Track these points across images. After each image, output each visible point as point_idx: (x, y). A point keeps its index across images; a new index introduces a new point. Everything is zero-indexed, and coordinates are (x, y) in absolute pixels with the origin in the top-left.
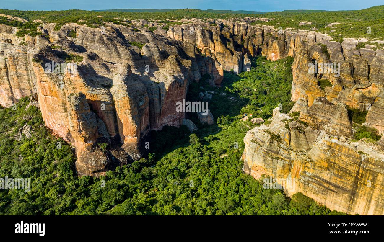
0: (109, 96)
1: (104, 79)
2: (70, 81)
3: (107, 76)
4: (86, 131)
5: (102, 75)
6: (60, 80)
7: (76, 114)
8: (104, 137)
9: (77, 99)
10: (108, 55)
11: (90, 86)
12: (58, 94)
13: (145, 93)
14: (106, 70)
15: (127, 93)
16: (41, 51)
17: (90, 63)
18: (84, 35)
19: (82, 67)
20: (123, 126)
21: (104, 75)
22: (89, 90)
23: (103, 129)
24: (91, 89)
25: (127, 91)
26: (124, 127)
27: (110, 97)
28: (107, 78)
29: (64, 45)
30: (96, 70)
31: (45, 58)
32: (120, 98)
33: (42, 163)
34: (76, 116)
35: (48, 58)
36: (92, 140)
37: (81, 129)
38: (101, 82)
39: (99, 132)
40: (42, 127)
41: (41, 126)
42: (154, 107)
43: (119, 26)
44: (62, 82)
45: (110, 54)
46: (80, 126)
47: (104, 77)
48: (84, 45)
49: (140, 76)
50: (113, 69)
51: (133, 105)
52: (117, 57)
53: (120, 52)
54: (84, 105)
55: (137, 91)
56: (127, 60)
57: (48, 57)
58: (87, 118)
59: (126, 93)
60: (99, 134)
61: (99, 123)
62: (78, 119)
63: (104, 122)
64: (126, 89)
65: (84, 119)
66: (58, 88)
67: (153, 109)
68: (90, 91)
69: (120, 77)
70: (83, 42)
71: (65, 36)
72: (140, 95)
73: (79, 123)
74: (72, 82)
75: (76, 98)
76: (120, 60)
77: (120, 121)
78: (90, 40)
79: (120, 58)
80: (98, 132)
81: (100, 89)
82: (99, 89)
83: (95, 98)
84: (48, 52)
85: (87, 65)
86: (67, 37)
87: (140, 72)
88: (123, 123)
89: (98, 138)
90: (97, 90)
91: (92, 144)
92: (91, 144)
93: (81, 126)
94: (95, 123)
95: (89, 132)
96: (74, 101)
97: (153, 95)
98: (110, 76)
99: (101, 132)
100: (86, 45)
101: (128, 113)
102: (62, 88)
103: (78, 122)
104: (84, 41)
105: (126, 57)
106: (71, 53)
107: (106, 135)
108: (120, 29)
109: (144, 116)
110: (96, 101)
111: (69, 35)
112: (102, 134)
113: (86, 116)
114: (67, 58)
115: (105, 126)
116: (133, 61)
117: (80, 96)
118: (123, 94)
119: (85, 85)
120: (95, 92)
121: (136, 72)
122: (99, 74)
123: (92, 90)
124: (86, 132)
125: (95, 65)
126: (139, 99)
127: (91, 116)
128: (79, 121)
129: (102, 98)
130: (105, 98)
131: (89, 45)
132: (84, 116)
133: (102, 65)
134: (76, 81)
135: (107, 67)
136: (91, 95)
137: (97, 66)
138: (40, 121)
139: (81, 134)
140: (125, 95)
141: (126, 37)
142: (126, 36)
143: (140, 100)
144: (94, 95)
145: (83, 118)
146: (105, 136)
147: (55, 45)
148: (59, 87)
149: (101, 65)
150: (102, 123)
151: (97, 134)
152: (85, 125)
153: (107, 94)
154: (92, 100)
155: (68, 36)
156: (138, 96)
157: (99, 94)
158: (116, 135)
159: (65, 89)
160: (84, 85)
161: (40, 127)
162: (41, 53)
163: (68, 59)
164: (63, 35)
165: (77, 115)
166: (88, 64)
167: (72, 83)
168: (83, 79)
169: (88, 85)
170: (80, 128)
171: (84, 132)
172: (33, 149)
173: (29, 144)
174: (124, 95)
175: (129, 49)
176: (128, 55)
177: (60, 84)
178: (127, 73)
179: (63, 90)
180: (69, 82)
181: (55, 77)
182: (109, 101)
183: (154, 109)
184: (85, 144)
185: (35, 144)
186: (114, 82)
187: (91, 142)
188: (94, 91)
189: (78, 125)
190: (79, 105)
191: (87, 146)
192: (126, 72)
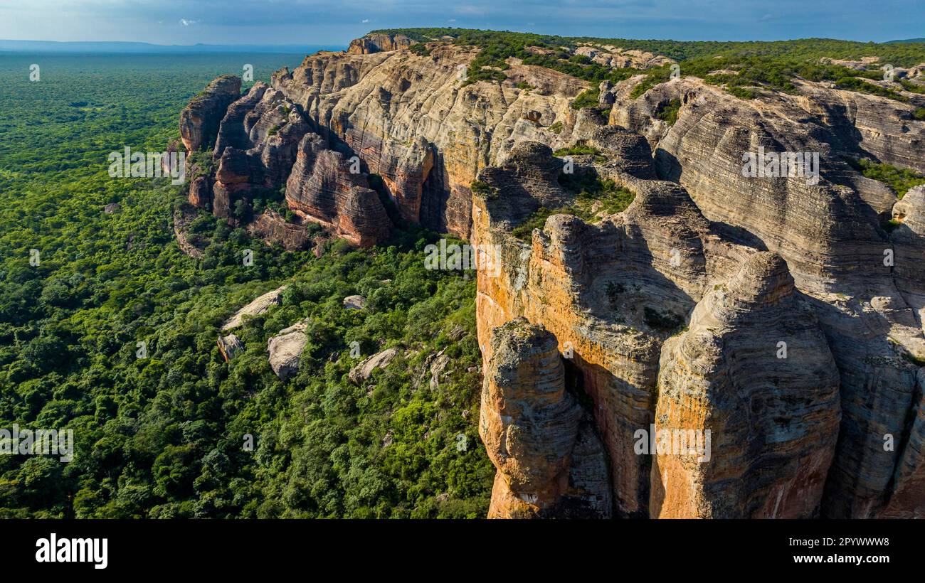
0: (641, 367)
1: (667, 292)
2: (540, 276)
3: (684, 285)
4: (523, 461)
5: (667, 275)
6: (519, 263)
7: (499, 395)
8: (588, 503)
9: (515, 349)
10: (740, 202)
11: (589, 311)
12: (507, 302)
13: (822, 395)
14: (690, 261)
15: (705, 384)
16: (511, 161)
17: (642, 223)
18: (694, 118)
19: (603, 234)
20: (663, 496)
21: (673, 278)
22: (582, 324)
23: (589, 473)
24: (589, 323)
25: (708, 376)
26: (666, 502)
27: (644, 373)
28: (681, 291)
29: (610, 147)
30: (654, 253)
31: (516, 183)
32: (674, 393)
33: (415, 481)
34: (498, 401)
35: (523, 185)
36: (541, 497)
37: (508, 448)
38: (651, 301)
39: (574, 478)
40: (471, 372)
41: (469, 369)
42: (861, 459)
43: (852, 94)
44: (522, 270)
45: (751, 200)
46: (504, 437)
47: (670, 285)
48: (680, 152)
49: (839, 313)
50: (718, 264)
51: (725, 439)
52: (772, 213)
53: (791, 198)
54: (535, 373)
55: (776, 381)
56: (808, 233)
57: (526, 181)
58: (537, 419)
59: (701, 385)
60: (571, 484)
61: (578, 449)
62: (503, 413)
63: (607, 449)
64: (710, 367)
65: (522, 421)
66: (509, 283)
67: (853, 464)
68: (583, 328)
69: (720, 304)
70: (680, 141)
71: (648, 118)
72: (790, 400)
73: (505, 429)
74: (544, 279)
75: (512, 344)
76: (776, 229)
77: (659, 476)
78: (705, 138)
79: (783, 221)
80: (570, 478)
81: (624, 331)
82: (620, 327)
83: (594, 358)
84: (531, 164)
85: (628, 228)
86: (652, 119)
87: (848, 292)
88: (665, 485)
89: (565, 498)
90: (610, 330)
91: (536, 509)
92: (531, 509)
93: (508, 439)
94: (564, 443)
95: (532, 468)
96: (505, 351)
97: (870, 406)
98: (695, 289)
99: (581, 483)
100: (685, 153)
101: (692, 465)
102: (518, 289)
103: (501, 424)
104: (684, 139)
105: (807, 220)
106: (611, 176)
107: (599, 498)
108: (854, 108)
109: (789, 485)
110: (595, 366)
111: (659, 115)
112: (582, 488)
113: (535, 410)
114: (583, 193)
115: (603, 464)
116: (830, 244)
117: (530, 340)
118: (690, 383)
119: (574, 302)
120: (599, 336)
121: (827, 291)
122: (660, 269)
123: (592, 328)
124: (522, 465)
125: (657, 233)
126: (777, 415)
127: (556, 415)
128: (503, 421)
129: (618, 367)
130: (627, 372)
131: (694, 155)
132: (528, 412)
133: (682, 237)
134: (552, 279)
135: (701, 248)
136: (583, 343)
137: (660, 240)
138: (474, 355)
139: (505, 462)
140: (696, 392)
141: (867, 140)
142: (868, 135)
143: (784, 422)
144: (593, 345)
145: (520, 417)
146: (592, 499)
147: (587, 144)
148: (513, 283)
149: (678, 240)
150: (598, 452)
151: (564, 483)
152: (520, 440)
153: (638, 359)
154: (585, 357)
155: (655, 117)
156: (777, 402)
157: (611, 350)
158: (638, 512)
159: (523, 293)
160: (569, 302)
161: (467, 371)
162: (509, 167)
163: (586, 197)
164: (644, 111)
165: (500, 400)
166: (634, 227)
167: (543, 284)
168: (574, 279)
169: (584, 305)
170: (503, 443)
171: (513, 461)
172: (422, 428)
173: (420, 410)
174: (691, 388)
175: (834, 193)
176: (816, 215)
177: (517, 274)
178: (757, 298)
179: (519, 296)
180: (536, 278)
181: (511, 249)
182: (637, 385)
183: (859, 466)
184: (510, 499)
185: (432, 414)
186: (696, 316)
187: (535, 500)
188: (598, 333)
189: (499, 434)
190: (515, 369)
191: (516, 509)
192: (755, 293)
